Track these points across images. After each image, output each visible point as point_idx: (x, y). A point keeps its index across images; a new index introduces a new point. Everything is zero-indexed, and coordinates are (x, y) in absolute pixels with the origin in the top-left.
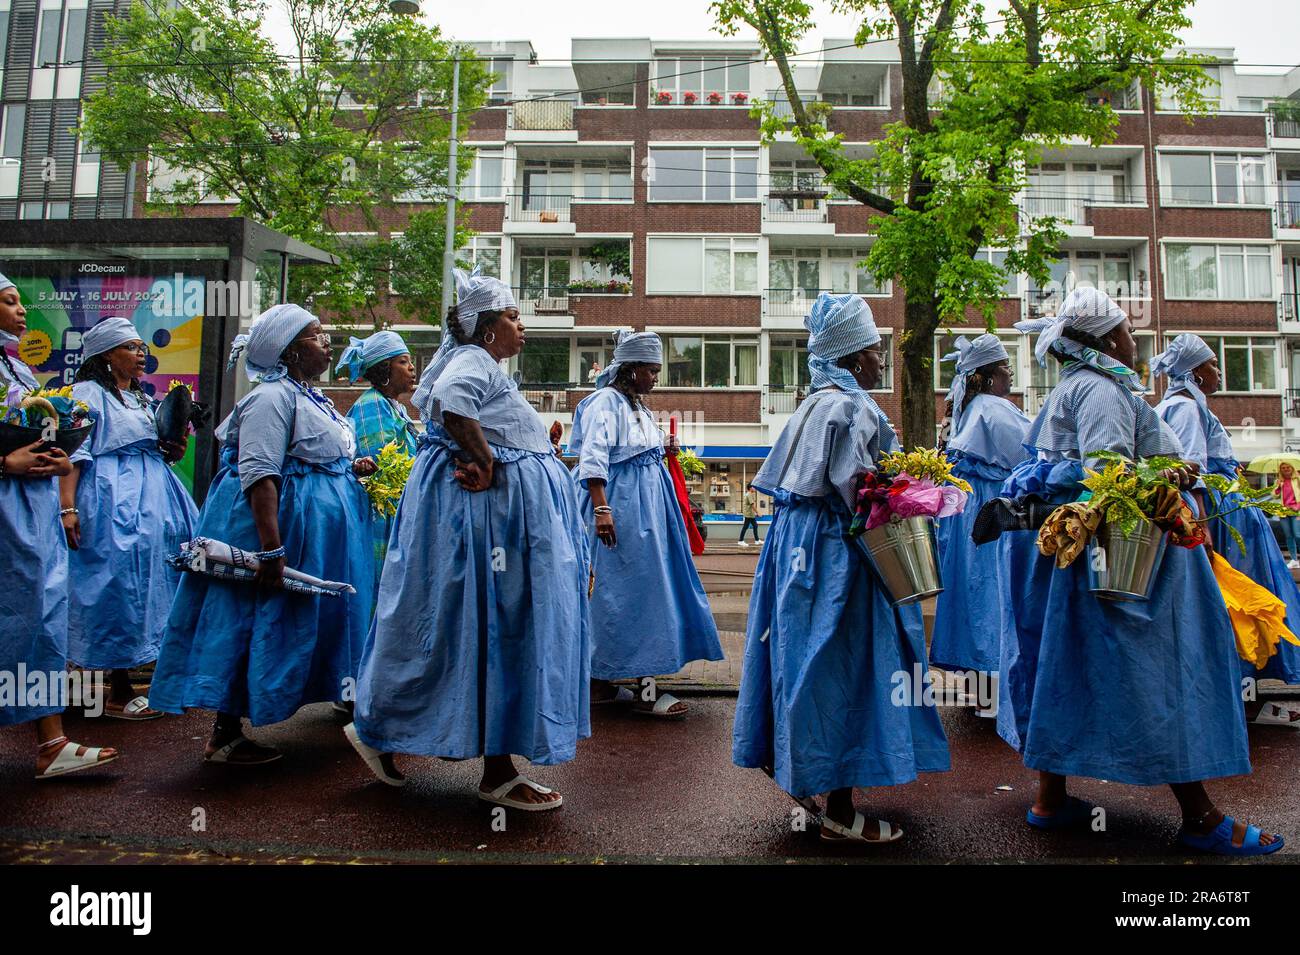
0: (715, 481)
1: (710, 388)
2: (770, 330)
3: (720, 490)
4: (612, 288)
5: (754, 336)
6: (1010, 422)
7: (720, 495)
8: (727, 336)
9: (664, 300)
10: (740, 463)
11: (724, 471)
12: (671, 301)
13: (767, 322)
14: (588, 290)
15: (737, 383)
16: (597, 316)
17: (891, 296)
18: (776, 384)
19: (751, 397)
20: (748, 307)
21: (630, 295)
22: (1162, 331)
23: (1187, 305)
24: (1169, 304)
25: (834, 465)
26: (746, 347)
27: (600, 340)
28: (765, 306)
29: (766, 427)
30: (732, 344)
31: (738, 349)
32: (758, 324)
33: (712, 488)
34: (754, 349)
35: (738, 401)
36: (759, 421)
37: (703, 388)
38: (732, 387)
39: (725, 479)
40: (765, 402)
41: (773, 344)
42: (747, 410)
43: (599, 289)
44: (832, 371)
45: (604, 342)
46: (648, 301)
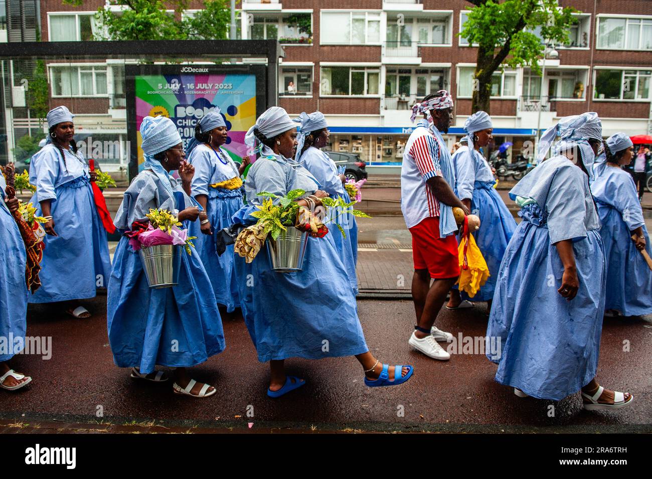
0: (355, 145)
1: (354, 96)
2: (386, 65)
3: (357, 149)
4: (302, 41)
5: (377, 68)
6: (319, 165)
7: (357, 152)
8: (363, 68)
9: (330, 48)
10: (369, 136)
11: (361, 139)
12: (334, 48)
13: (385, 60)
14: (289, 42)
15: (368, 93)
16: (294, 57)
17: (451, 45)
18: (388, 94)
19: (376, 101)
20: (375, 52)
21: (312, 45)
22: (593, 66)
23: (608, 52)
24: (598, 52)
25: (130, 215)
26: (372, 74)
27: (295, 69)
28: (384, 51)
29: (383, 117)
30: (366, 72)
31: (369, 74)
32: (380, 61)
33: (353, 148)
34: (377, 74)
35: (368, 103)
36: (379, 113)
37: (350, 96)
38: (365, 95)
39: (360, 144)
40: (383, 103)
41: (388, 71)
42: (373, 107)
43: (295, 41)
44: (152, 162)
45: (297, 70)
46: (322, 48)
